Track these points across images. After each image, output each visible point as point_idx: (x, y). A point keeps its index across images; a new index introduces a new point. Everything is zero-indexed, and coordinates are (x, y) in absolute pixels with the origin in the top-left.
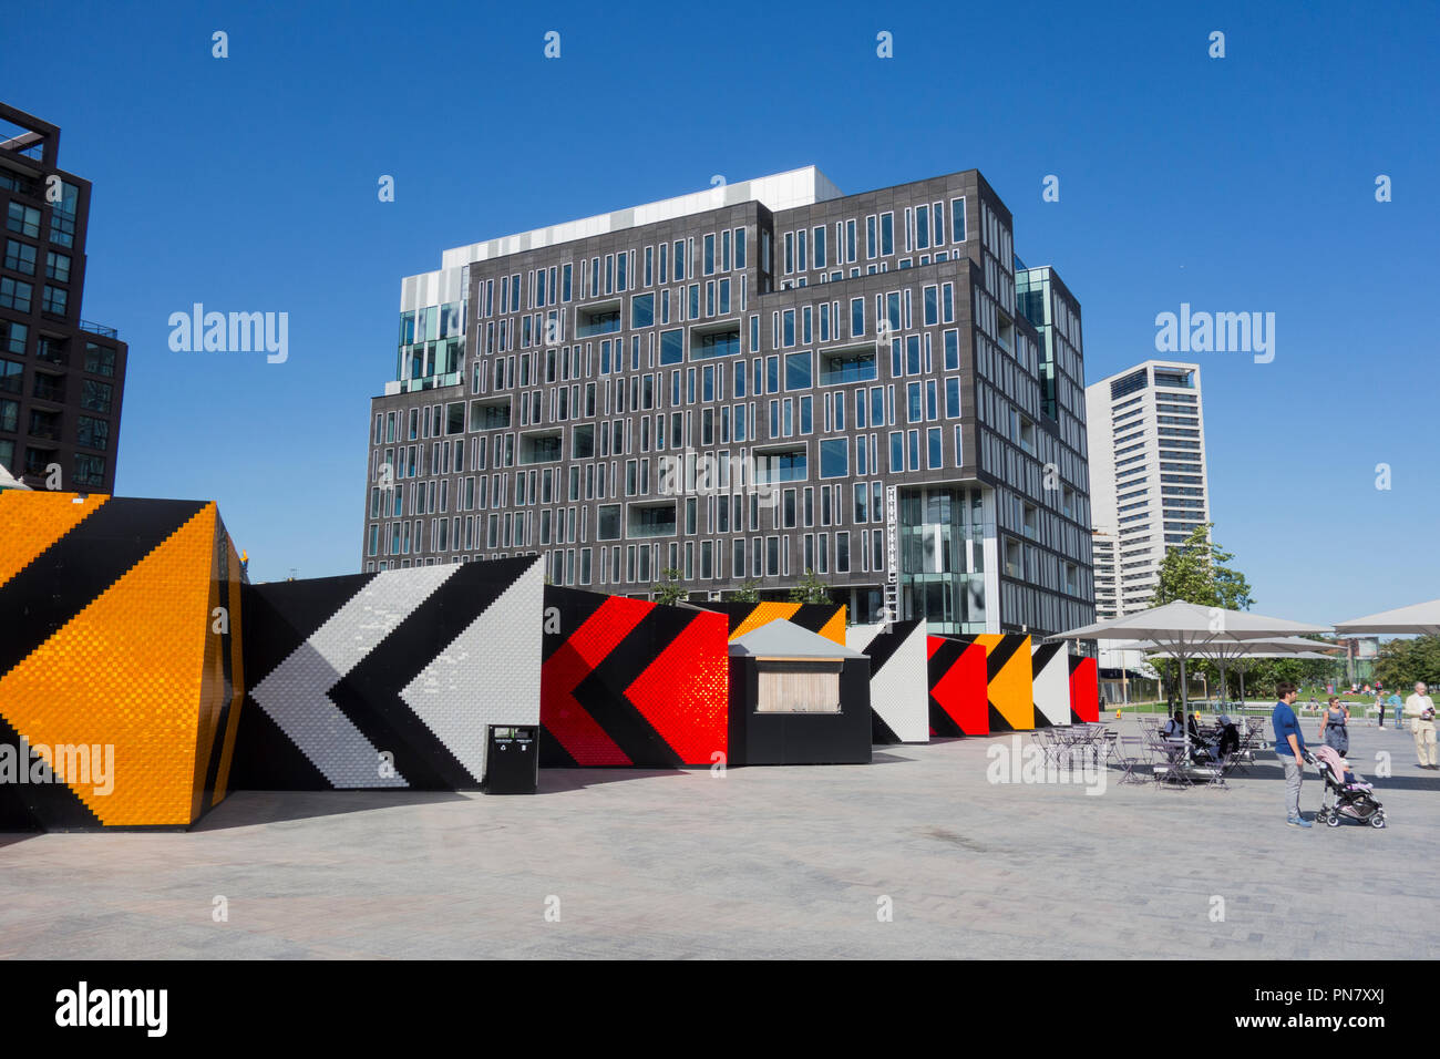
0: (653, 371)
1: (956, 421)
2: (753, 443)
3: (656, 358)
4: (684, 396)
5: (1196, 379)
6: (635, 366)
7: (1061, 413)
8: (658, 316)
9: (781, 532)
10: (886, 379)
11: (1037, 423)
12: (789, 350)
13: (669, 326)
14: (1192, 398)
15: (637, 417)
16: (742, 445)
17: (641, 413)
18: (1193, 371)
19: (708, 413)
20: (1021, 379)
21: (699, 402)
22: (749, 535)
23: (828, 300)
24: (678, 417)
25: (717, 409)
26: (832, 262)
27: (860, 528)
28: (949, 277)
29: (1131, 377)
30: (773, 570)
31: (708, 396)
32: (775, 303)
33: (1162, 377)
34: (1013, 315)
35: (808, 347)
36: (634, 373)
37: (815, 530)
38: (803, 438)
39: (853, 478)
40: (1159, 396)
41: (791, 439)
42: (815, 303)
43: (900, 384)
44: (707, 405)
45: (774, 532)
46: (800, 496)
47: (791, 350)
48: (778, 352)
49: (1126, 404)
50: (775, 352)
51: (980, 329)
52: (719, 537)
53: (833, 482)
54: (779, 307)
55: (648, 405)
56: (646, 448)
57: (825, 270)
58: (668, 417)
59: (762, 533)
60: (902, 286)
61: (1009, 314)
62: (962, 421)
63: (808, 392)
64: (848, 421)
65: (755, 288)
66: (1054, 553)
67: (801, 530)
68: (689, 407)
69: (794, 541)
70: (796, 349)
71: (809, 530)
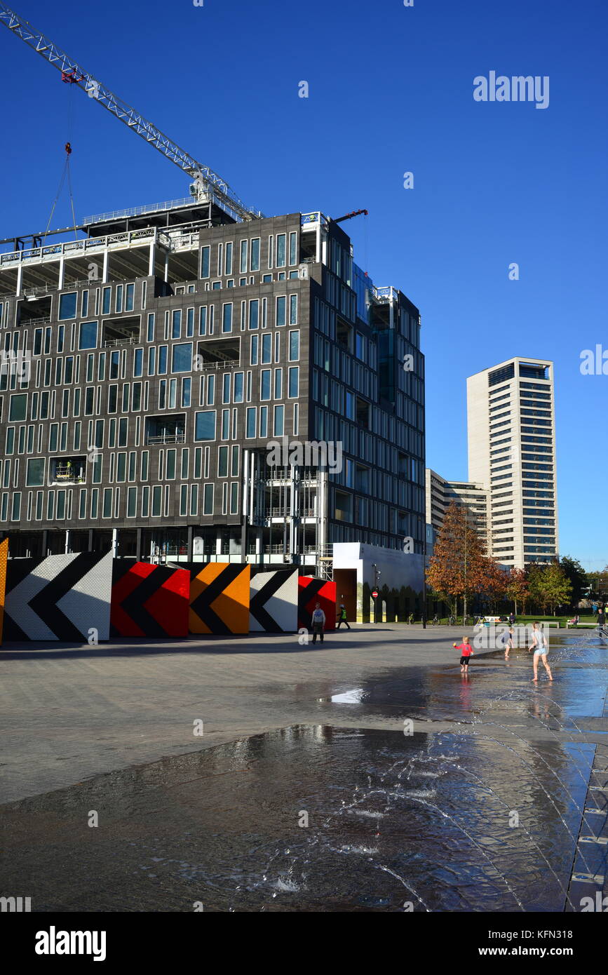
0: (74, 354)
1: (295, 401)
2: (146, 413)
3: (77, 344)
4: (96, 375)
5: (550, 372)
6: (60, 349)
7: (400, 397)
8: (79, 310)
9: (164, 483)
10: (246, 367)
11: (373, 403)
12: (175, 341)
13: (87, 319)
14: (547, 387)
15: (60, 389)
16: (138, 414)
17: (63, 387)
18: (548, 366)
19: (114, 388)
20: (359, 370)
21: (107, 379)
22: (140, 484)
23: (207, 303)
24: (90, 391)
25: (121, 386)
26: (214, 274)
27: (222, 480)
28: (294, 290)
29: (503, 370)
30: (156, 512)
31: (114, 376)
32: (167, 304)
33: (526, 370)
34: (354, 322)
35: (189, 340)
36: (60, 355)
37: (189, 482)
38: (183, 410)
39: (219, 442)
40: (522, 385)
41: (174, 410)
42: (197, 305)
43: (256, 371)
44: (113, 382)
45: (159, 483)
46: (179, 455)
47: (177, 341)
48: (167, 342)
49: (499, 390)
50: (165, 342)
51: (319, 332)
52: (118, 485)
53: (204, 445)
54: (169, 308)
55: (68, 379)
56: (65, 414)
57: (208, 280)
58: (83, 390)
59: (150, 483)
60: (261, 295)
61: (349, 320)
62: (300, 401)
63: (188, 374)
64: (216, 397)
65: (153, 292)
66: (386, 503)
67: (178, 482)
68: (100, 383)
69: (173, 489)
70: (180, 341)
71: (185, 482)
